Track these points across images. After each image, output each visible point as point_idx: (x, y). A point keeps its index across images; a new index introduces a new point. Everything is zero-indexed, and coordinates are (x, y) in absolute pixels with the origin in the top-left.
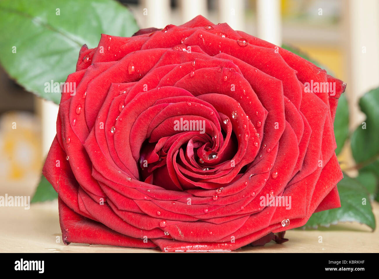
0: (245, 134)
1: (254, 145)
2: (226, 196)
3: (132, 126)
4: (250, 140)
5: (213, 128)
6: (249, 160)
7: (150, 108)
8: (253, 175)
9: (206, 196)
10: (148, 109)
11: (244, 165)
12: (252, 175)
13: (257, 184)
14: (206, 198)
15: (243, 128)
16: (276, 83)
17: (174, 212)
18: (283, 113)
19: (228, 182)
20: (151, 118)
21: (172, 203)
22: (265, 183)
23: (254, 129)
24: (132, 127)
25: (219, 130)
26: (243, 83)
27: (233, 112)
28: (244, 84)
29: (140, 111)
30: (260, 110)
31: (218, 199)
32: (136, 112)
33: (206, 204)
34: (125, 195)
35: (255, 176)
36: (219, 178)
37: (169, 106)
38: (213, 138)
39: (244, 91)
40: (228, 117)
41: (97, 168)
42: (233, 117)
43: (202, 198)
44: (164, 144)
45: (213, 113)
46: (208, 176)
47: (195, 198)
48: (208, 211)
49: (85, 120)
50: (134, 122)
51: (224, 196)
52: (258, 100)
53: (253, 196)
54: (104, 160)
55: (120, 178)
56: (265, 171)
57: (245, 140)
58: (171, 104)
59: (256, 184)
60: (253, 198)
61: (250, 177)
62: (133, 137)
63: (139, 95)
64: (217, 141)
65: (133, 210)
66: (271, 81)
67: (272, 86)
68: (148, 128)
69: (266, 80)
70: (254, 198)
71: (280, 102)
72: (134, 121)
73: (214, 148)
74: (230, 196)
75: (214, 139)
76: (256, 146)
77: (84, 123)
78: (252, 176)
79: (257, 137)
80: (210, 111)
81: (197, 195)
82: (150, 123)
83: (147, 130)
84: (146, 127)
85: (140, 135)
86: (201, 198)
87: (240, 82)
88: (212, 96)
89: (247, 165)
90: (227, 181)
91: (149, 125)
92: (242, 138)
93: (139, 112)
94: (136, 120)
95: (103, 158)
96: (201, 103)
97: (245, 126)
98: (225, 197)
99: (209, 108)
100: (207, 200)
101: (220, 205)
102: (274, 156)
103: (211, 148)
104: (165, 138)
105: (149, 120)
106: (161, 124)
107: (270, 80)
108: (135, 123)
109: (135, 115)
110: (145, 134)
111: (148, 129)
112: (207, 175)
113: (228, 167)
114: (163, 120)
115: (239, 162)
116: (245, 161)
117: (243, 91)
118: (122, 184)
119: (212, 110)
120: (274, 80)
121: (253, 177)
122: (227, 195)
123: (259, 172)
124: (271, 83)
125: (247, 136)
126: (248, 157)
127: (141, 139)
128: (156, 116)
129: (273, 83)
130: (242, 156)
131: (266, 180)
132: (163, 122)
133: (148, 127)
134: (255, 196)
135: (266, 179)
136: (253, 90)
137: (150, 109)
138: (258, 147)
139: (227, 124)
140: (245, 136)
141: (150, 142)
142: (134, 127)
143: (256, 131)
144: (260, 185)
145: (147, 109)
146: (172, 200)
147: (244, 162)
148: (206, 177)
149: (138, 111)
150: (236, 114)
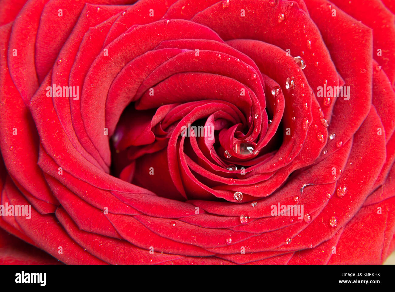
0: (304, 118)
1: (317, 139)
2: (261, 217)
3: (114, 78)
4: (311, 129)
5: (253, 102)
6: (306, 163)
7: (149, 52)
8: (307, 186)
9: (227, 214)
10: (146, 54)
11: (295, 170)
12: (305, 185)
13: (316, 202)
14: (229, 218)
15: (303, 107)
16: (363, 31)
17: (175, 240)
18: (369, 84)
19: (267, 195)
20: (149, 70)
21: (170, 224)
22: (328, 200)
23: (319, 111)
24: (114, 80)
25: (262, 105)
26: (309, 28)
27: (288, 79)
28: (310, 30)
29: (132, 56)
30: (332, 77)
31: (247, 222)
32: (124, 57)
33: (227, 229)
34: (94, 203)
35: (310, 187)
36: (252, 187)
37: (183, 53)
38: (250, 117)
39: (310, 42)
40: (278, 85)
41: (48, 149)
42: (288, 87)
43: (221, 218)
44: (163, 116)
45: (257, 76)
46: (236, 180)
47: (208, 216)
48: (232, 241)
49: (35, 63)
50: (119, 73)
51: (259, 217)
52: (330, 60)
53: (307, 222)
54: (61, 136)
55: (85, 171)
56: (329, 180)
57: (302, 128)
58: (186, 50)
59: (312, 201)
60: (307, 225)
61: (302, 188)
62: (112, 97)
63: (133, 28)
64: (257, 124)
65: (104, 232)
66: (355, 27)
67: (355, 36)
68: (141, 85)
69: (345, 26)
70: (309, 224)
71: (367, 66)
72: (119, 70)
73: (251, 134)
74: (267, 219)
75: (252, 118)
76: (320, 140)
77: (32, 69)
78: (305, 187)
79: (325, 126)
80: (252, 73)
81: (211, 212)
82: (144, 78)
83: (137, 88)
84: (137, 82)
85: (124, 94)
86: (218, 217)
87: (303, 27)
88: (254, 45)
89: (300, 169)
90: (266, 192)
91: (142, 80)
92: (298, 125)
93: (130, 57)
94: (121, 70)
95: (60, 131)
96: (238, 56)
97: (306, 104)
98: (260, 219)
99: (251, 67)
100: (230, 223)
101: (251, 232)
102: (345, 156)
103: (245, 134)
104: (167, 107)
105: (145, 72)
106: (162, 83)
107: (353, 25)
108: (119, 75)
109: (122, 61)
110: (132, 95)
111: (139, 87)
112: (234, 178)
113: (269, 170)
114: (167, 76)
115: (289, 164)
116: (299, 163)
117: (307, 43)
118: (87, 181)
119: (255, 71)
120: (360, 27)
121: (307, 189)
122: (264, 216)
123: (319, 181)
124: (355, 31)
125: (307, 121)
126: (304, 158)
127: (125, 101)
128: (158, 68)
129: (357, 31)
130: (294, 154)
131: (329, 195)
132: (166, 78)
133: (140, 83)
134: (309, 222)
135: (329, 193)
136: (323, 43)
137: (148, 55)
138: (324, 142)
139: (276, 96)
140: (304, 121)
141: (138, 108)
142: (116, 79)
143: (322, 114)
144: (320, 203)
145: (144, 53)
146: (171, 217)
147: (296, 164)
148: (232, 182)
149: (128, 55)
150: (292, 81)
